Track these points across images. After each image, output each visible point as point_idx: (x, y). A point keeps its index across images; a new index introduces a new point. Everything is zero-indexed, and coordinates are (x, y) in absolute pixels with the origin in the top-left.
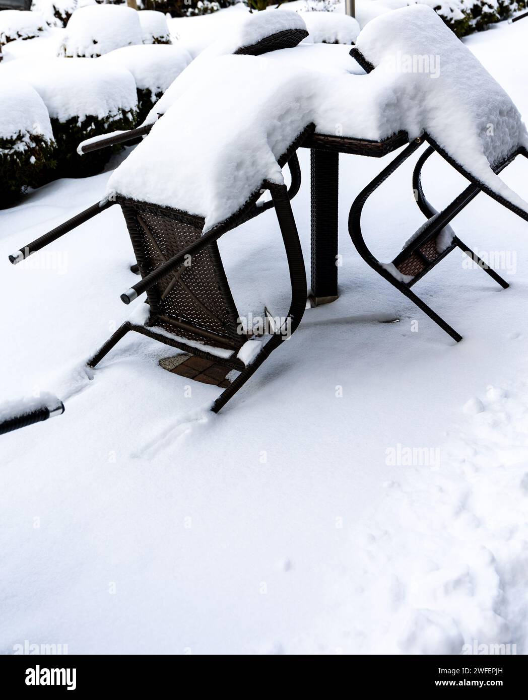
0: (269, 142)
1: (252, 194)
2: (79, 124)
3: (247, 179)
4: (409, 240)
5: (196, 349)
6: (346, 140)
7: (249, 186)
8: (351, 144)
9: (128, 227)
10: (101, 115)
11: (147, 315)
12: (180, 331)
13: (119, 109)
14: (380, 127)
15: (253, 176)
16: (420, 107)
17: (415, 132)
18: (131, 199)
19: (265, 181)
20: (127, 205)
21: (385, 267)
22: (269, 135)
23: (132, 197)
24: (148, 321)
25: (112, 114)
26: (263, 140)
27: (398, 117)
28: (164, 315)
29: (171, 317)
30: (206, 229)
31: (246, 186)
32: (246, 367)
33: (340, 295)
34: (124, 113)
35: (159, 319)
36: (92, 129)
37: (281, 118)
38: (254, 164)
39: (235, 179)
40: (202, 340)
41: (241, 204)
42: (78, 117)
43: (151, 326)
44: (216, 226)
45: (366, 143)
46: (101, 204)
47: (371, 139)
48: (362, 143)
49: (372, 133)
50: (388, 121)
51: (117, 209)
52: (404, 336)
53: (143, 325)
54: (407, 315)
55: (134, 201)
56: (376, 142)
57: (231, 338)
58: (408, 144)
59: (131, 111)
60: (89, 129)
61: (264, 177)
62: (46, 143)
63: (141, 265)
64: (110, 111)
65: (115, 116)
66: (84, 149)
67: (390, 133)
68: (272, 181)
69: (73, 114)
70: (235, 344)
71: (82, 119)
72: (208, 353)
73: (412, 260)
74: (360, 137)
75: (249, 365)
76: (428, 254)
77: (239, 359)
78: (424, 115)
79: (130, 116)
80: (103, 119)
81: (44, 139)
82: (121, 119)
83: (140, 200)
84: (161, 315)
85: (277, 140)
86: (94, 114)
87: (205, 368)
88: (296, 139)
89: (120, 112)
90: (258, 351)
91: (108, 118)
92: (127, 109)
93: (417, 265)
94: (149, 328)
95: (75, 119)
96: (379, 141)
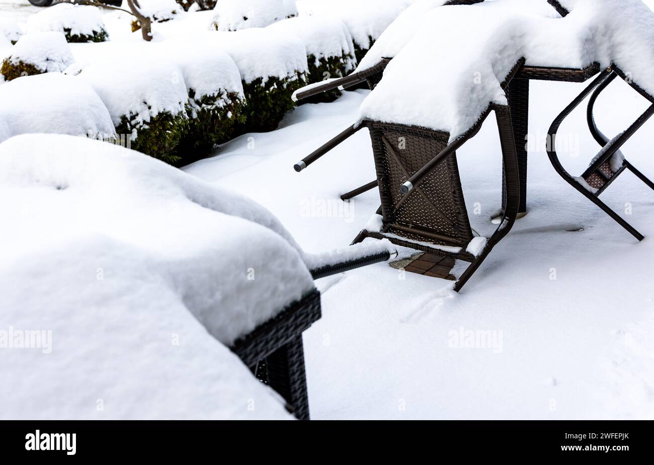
0: (494, 71)
1: (482, 113)
2: (263, 85)
3: (479, 100)
4: (595, 158)
5: (428, 247)
6: (552, 70)
7: (480, 106)
8: (556, 72)
9: (373, 146)
10: (282, 77)
11: (382, 224)
12: (410, 236)
13: (295, 71)
14: (582, 57)
15: (483, 99)
16: (610, 42)
17: (605, 63)
18: (379, 122)
19: (491, 103)
20: (375, 127)
21: (576, 180)
22: (493, 66)
23: (381, 120)
24: (382, 229)
25: (290, 75)
26: (490, 70)
27: (594, 50)
28: (395, 223)
29: (401, 225)
30: (451, 140)
31: (479, 106)
32: (476, 258)
33: (528, 211)
34: (299, 74)
35: (390, 227)
36: (274, 88)
37: (501, 52)
38: (483, 88)
39: (471, 100)
40: (432, 241)
41: (475, 121)
42: (262, 78)
43: (386, 232)
44: (459, 138)
45: (571, 71)
46: (355, 127)
47: (575, 68)
48: (566, 71)
49: (576, 62)
50: (587, 52)
51: (365, 131)
52: (592, 239)
53: (379, 231)
54: (589, 225)
55: (382, 123)
56: (579, 70)
57: (458, 237)
58: (600, 73)
59: (304, 73)
60: (272, 88)
61: (489, 100)
62: (239, 100)
63: (381, 180)
64: (288, 73)
65: (292, 77)
66: (298, 96)
67: (588, 63)
68: (497, 103)
69: (258, 76)
70: (462, 241)
71: (265, 80)
72: (440, 250)
73: (593, 177)
74: (564, 66)
75: (478, 256)
76: (606, 173)
77: (468, 252)
78: (612, 49)
79: (303, 77)
80: (283, 80)
81: (238, 97)
82: (297, 80)
83: (388, 122)
84: (392, 224)
85: (498, 71)
86: (276, 76)
87: (429, 268)
88: (511, 70)
89: (296, 73)
90: (484, 245)
91: (287, 78)
92: (302, 72)
93: (598, 181)
94: (384, 234)
95: (259, 80)
96: (582, 69)
